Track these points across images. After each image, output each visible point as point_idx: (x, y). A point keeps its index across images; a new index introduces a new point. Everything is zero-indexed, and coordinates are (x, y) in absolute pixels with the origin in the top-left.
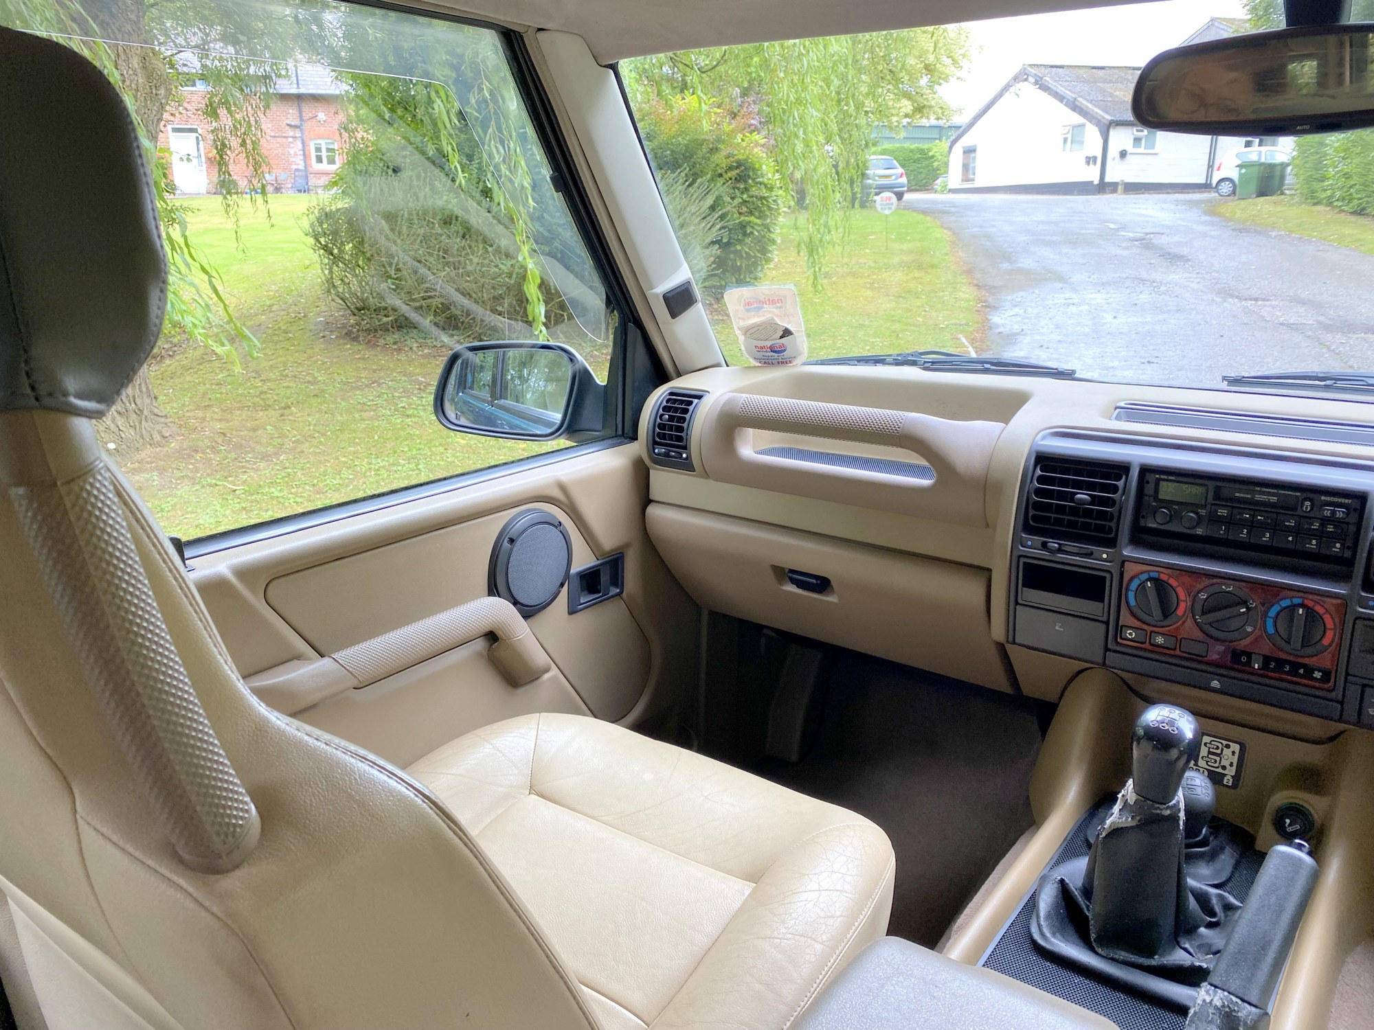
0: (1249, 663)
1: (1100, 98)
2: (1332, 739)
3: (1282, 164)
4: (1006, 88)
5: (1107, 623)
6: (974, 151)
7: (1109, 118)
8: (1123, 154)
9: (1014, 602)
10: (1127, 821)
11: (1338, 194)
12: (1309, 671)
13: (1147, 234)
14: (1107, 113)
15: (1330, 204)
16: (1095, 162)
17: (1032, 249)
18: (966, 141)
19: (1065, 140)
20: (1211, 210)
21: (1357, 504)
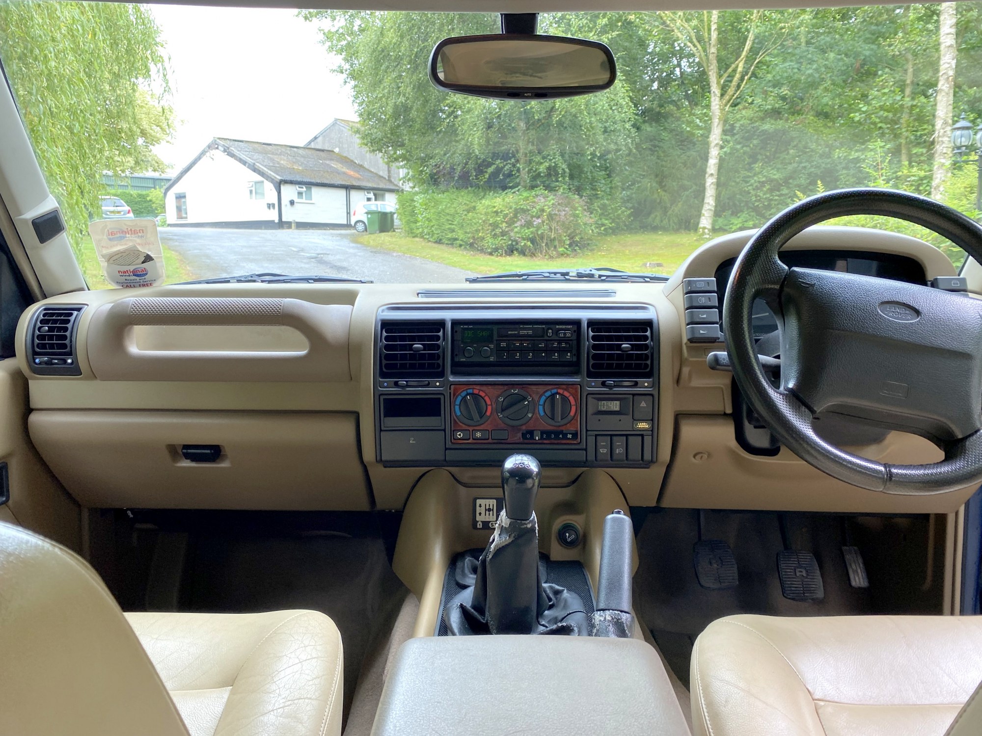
0: (532, 437)
1: (271, 164)
2: (574, 482)
3: (391, 213)
4: (203, 153)
5: (444, 430)
6: (184, 197)
7: (279, 178)
8: (292, 203)
9: (379, 430)
10: (506, 539)
11: (426, 231)
12: (565, 435)
13: (318, 254)
14: (277, 174)
15: (422, 237)
16: (274, 208)
17: (242, 264)
18: (177, 189)
19: (251, 192)
20: (354, 240)
21: (575, 328)
